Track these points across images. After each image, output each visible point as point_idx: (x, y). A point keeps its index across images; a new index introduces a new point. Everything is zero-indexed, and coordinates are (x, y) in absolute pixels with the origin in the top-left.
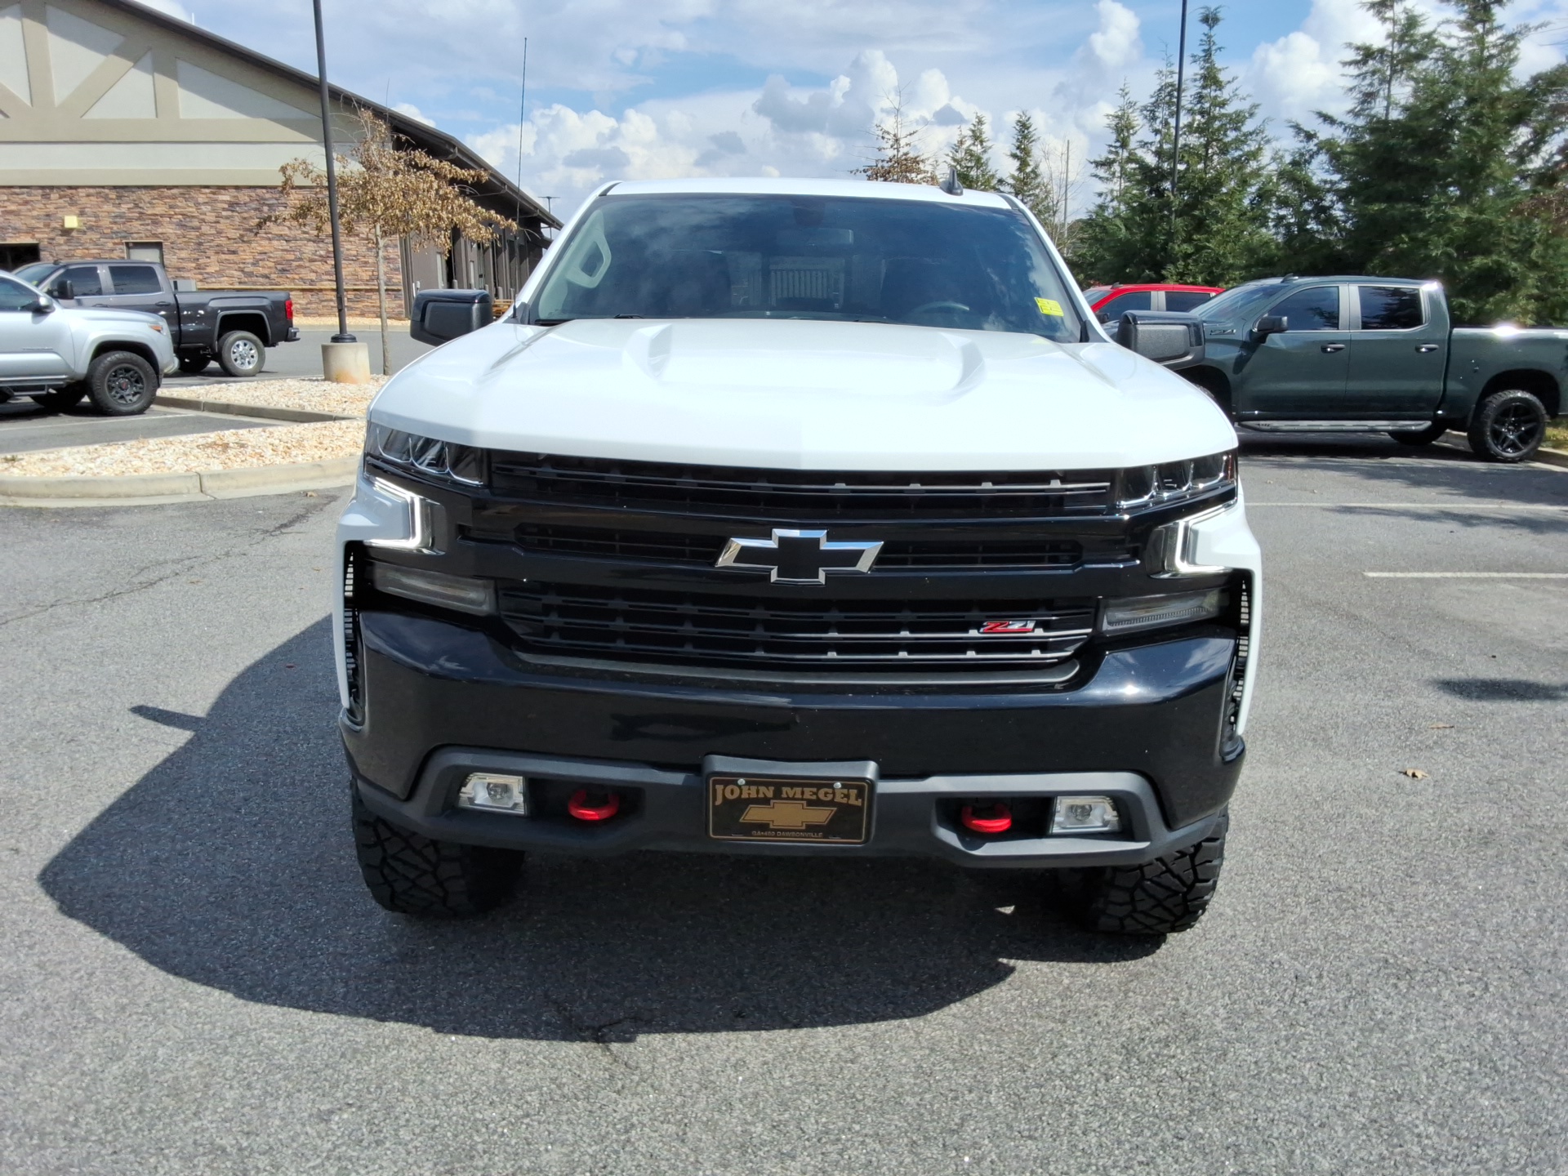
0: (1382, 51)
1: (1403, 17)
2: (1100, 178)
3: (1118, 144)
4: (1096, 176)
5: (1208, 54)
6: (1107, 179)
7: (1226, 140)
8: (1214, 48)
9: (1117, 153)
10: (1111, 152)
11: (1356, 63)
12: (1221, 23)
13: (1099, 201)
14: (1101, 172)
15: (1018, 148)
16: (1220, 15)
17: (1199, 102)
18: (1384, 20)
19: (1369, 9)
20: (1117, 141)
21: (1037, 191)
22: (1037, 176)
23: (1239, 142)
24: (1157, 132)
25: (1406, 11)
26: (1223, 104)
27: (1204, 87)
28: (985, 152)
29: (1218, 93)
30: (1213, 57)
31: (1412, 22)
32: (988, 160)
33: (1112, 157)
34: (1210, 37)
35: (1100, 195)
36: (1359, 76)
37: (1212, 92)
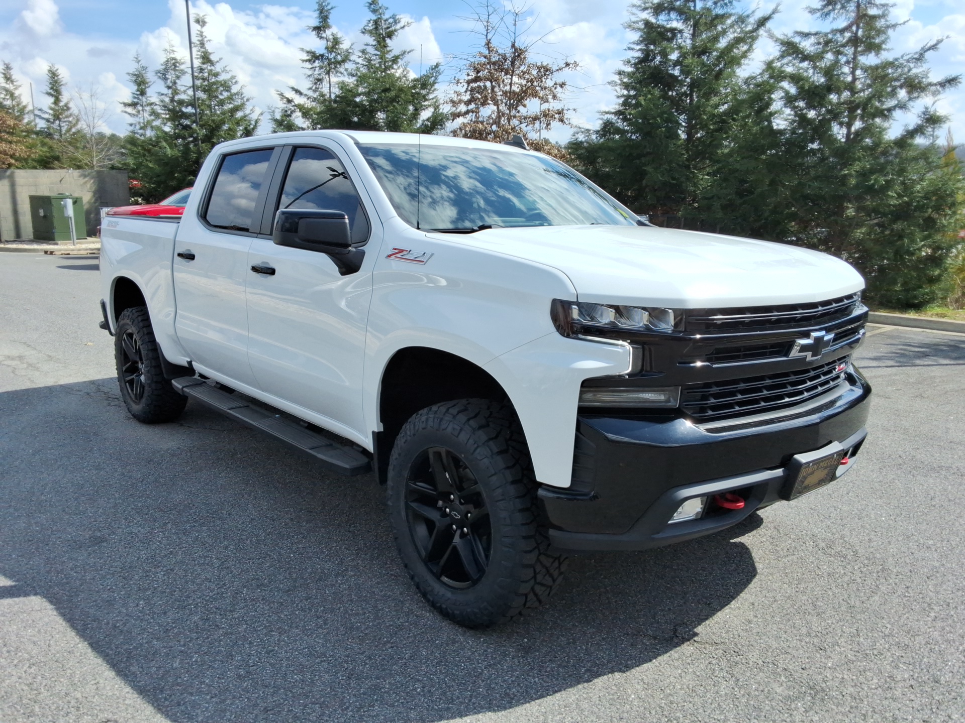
0: (322, 56)
1: (331, 37)
2: (129, 114)
3: (138, 93)
4: (126, 112)
5: (202, 44)
6: (134, 115)
7: (221, 97)
8: (205, 39)
9: (138, 99)
10: (135, 98)
11: (309, 61)
12: (207, 25)
13: (131, 128)
14: (130, 110)
15: (51, 88)
16: (206, 20)
17: (201, 72)
18: (321, 38)
19: (313, 30)
20: (138, 91)
21: (71, 119)
22: (68, 109)
23: (231, 98)
24: (169, 87)
25: (333, 34)
26: (216, 75)
27: (203, 63)
28: (16, 89)
29: (213, 68)
30: (206, 45)
31: (336, 42)
32: (20, 95)
33: (136, 100)
34: (202, 32)
35: (131, 125)
36: (312, 68)
37: (208, 67)
